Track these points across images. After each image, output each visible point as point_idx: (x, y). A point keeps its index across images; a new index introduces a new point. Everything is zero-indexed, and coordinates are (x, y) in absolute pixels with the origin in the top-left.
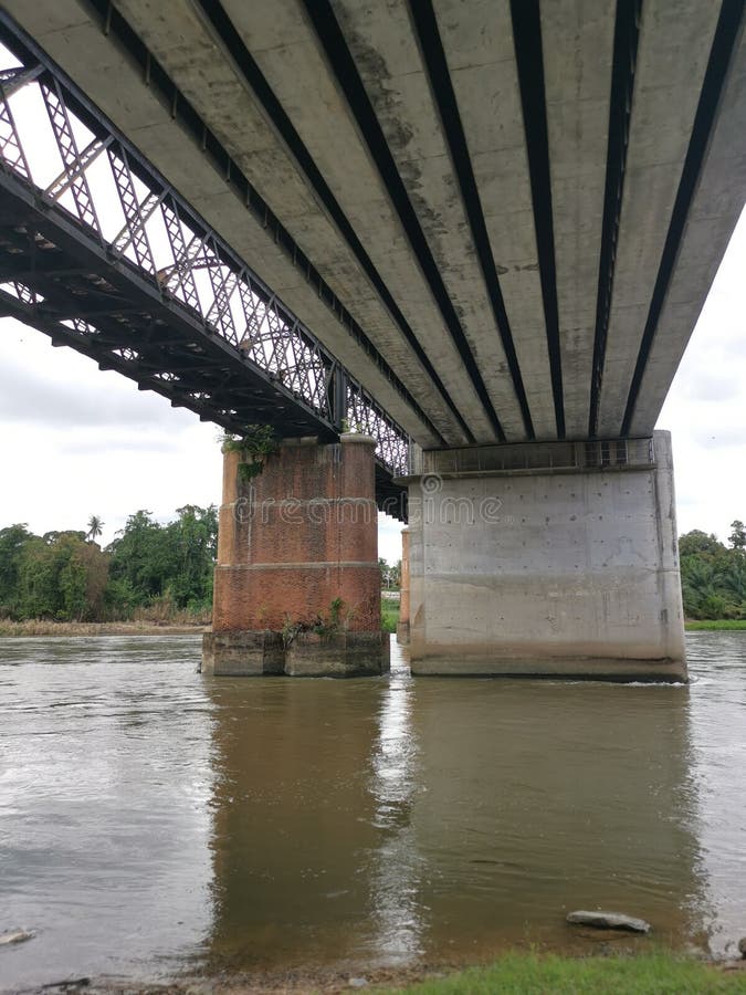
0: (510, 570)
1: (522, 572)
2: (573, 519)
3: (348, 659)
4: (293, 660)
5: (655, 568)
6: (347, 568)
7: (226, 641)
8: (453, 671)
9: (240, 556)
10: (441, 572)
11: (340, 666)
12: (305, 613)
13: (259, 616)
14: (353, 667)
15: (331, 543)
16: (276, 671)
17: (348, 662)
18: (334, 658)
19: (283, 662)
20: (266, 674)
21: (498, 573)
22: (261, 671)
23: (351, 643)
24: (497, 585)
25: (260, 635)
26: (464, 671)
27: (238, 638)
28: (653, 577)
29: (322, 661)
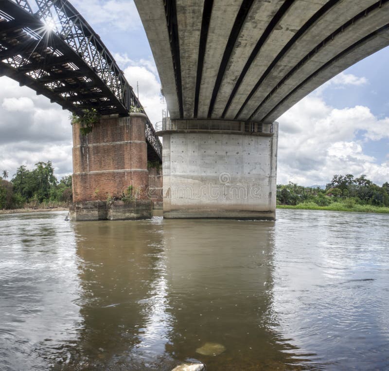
0: (210, 173)
1: (215, 175)
2: (238, 153)
3: (137, 212)
4: (112, 213)
5: (268, 176)
6: (135, 172)
7: (81, 206)
8: (183, 216)
9: (84, 169)
10: (178, 173)
11: (133, 215)
12: (116, 192)
13: (95, 194)
14: (139, 215)
15: (126, 161)
16: (104, 218)
17: (137, 213)
18: (131, 212)
19: (107, 214)
20: (100, 219)
21: (203, 174)
22: (97, 218)
23: (138, 205)
24: (203, 180)
25: (96, 203)
26: (188, 216)
27: (86, 204)
28: (267, 180)
29: (125, 213)
